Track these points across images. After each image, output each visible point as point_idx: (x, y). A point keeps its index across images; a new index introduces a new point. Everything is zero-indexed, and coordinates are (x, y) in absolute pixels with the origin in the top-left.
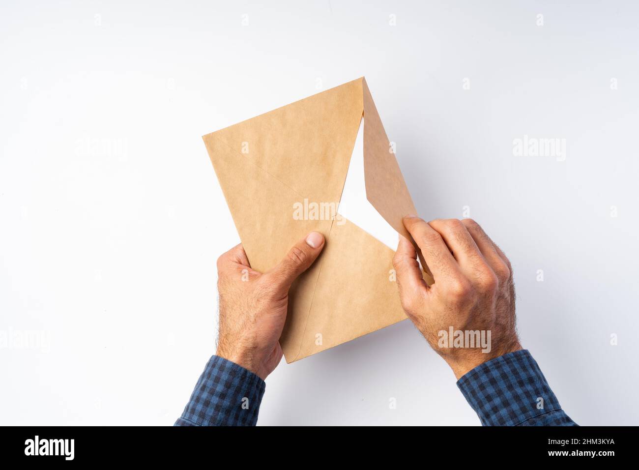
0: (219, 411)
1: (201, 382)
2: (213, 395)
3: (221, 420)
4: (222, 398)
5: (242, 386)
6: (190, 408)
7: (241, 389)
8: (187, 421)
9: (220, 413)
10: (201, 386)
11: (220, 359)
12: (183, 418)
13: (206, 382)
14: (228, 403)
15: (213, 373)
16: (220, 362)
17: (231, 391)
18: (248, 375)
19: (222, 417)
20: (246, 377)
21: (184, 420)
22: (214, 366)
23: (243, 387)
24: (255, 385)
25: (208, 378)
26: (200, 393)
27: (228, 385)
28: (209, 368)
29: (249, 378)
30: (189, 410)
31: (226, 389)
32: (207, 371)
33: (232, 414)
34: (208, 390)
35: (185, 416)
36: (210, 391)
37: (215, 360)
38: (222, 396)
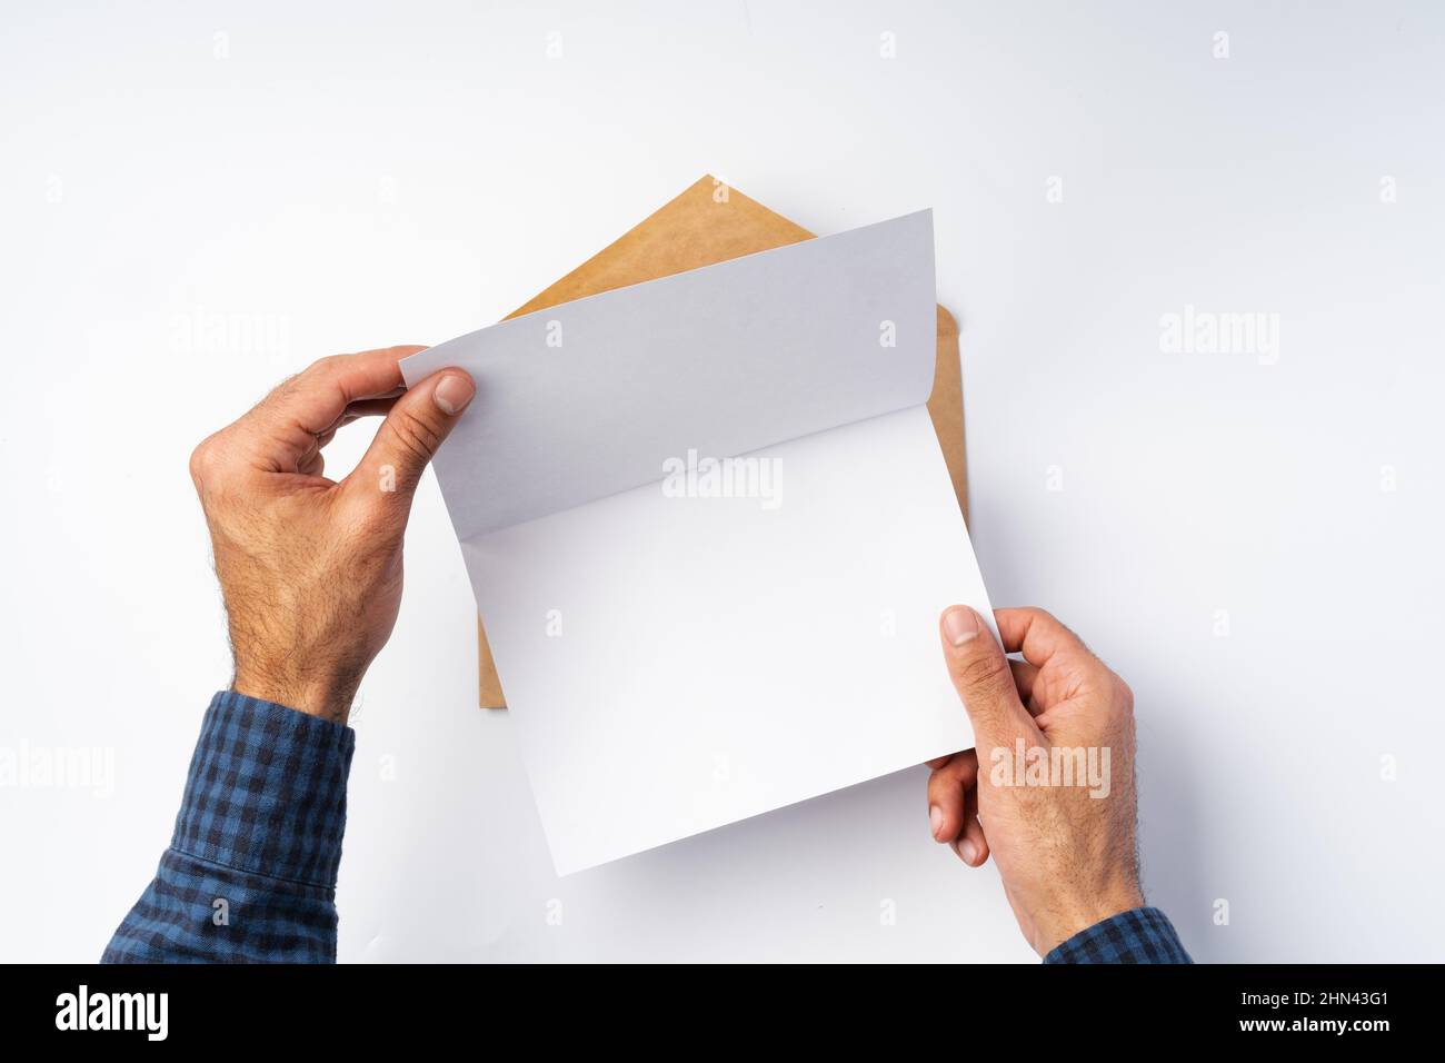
0: (253, 822)
1: (204, 759)
2: (234, 787)
3: (261, 842)
4: (255, 791)
5: (300, 753)
6: (188, 826)
7: (298, 762)
8: (186, 857)
9: (256, 827)
10: (205, 770)
11: (240, 698)
12: (179, 851)
13: (216, 759)
14: (274, 801)
15: (228, 736)
16: (240, 707)
17: (275, 771)
18: (313, 726)
19: (264, 834)
20: (306, 734)
21: (179, 855)
22: (227, 718)
23: (305, 757)
24: (336, 747)
25: (219, 749)
26: (207, 787)
27: (266, 757)
28: (219, 724)
29: (317, 732)
30: (188, 832)
31: (262, 766)
32: (215, 733)
33: (287, 823)
34: (223, 776)
35: (181, 846)
36: (227, 777)
37: (229, 704)
38: (256, 785)
